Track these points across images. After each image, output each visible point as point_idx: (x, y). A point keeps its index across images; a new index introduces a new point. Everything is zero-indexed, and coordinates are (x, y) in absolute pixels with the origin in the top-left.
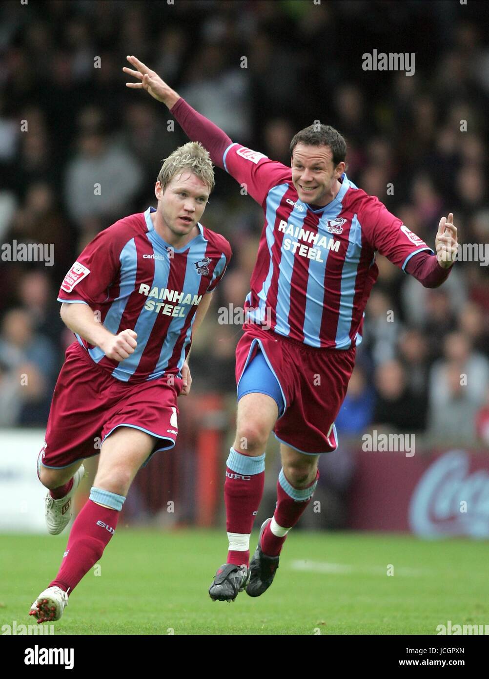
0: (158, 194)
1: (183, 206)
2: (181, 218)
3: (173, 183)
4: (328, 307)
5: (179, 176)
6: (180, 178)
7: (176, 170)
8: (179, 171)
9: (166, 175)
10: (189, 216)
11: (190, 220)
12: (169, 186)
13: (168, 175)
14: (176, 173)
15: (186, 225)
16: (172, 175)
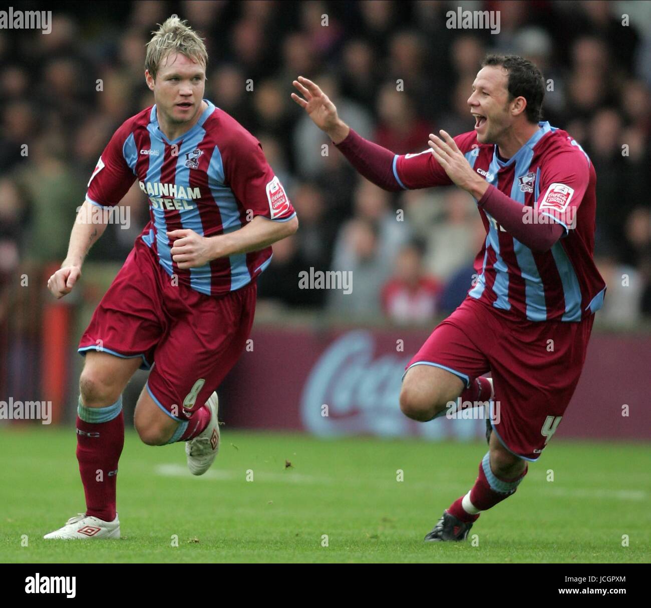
0: (151, 84)
1: (178, 92)
2: (178, 105)
3: (160, 69)
4: (514, 286)
5: (165, 60)
6: (167, 62)
7: (161, 54)
8: (164, 54)
9: (152, 62)
10: (186, 101)
11: (189, 105)
12: (158, 74)
13: (154, 62)
14: (161, 57)
15: (185, 112)
16: (158, 61)
